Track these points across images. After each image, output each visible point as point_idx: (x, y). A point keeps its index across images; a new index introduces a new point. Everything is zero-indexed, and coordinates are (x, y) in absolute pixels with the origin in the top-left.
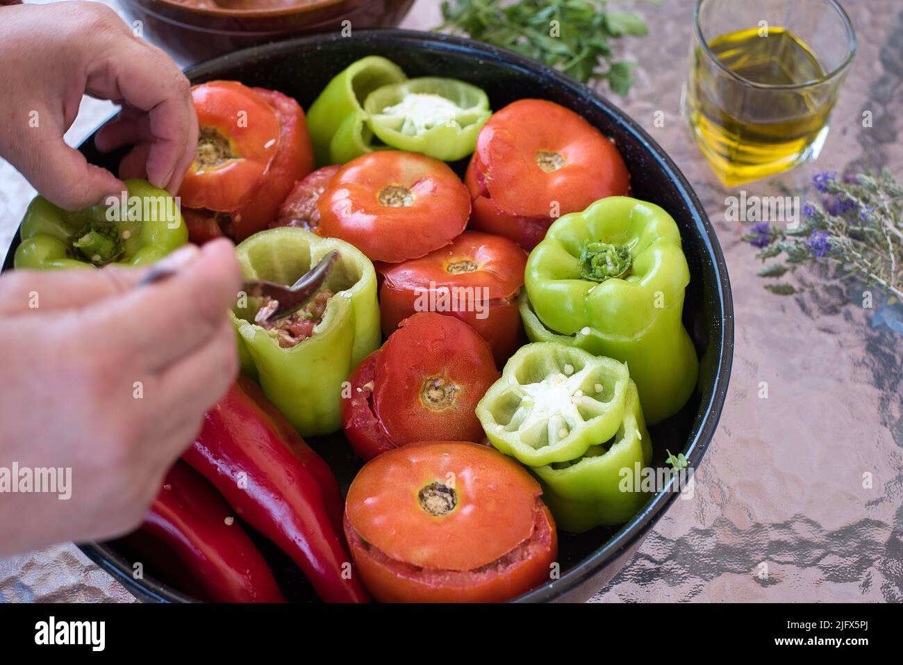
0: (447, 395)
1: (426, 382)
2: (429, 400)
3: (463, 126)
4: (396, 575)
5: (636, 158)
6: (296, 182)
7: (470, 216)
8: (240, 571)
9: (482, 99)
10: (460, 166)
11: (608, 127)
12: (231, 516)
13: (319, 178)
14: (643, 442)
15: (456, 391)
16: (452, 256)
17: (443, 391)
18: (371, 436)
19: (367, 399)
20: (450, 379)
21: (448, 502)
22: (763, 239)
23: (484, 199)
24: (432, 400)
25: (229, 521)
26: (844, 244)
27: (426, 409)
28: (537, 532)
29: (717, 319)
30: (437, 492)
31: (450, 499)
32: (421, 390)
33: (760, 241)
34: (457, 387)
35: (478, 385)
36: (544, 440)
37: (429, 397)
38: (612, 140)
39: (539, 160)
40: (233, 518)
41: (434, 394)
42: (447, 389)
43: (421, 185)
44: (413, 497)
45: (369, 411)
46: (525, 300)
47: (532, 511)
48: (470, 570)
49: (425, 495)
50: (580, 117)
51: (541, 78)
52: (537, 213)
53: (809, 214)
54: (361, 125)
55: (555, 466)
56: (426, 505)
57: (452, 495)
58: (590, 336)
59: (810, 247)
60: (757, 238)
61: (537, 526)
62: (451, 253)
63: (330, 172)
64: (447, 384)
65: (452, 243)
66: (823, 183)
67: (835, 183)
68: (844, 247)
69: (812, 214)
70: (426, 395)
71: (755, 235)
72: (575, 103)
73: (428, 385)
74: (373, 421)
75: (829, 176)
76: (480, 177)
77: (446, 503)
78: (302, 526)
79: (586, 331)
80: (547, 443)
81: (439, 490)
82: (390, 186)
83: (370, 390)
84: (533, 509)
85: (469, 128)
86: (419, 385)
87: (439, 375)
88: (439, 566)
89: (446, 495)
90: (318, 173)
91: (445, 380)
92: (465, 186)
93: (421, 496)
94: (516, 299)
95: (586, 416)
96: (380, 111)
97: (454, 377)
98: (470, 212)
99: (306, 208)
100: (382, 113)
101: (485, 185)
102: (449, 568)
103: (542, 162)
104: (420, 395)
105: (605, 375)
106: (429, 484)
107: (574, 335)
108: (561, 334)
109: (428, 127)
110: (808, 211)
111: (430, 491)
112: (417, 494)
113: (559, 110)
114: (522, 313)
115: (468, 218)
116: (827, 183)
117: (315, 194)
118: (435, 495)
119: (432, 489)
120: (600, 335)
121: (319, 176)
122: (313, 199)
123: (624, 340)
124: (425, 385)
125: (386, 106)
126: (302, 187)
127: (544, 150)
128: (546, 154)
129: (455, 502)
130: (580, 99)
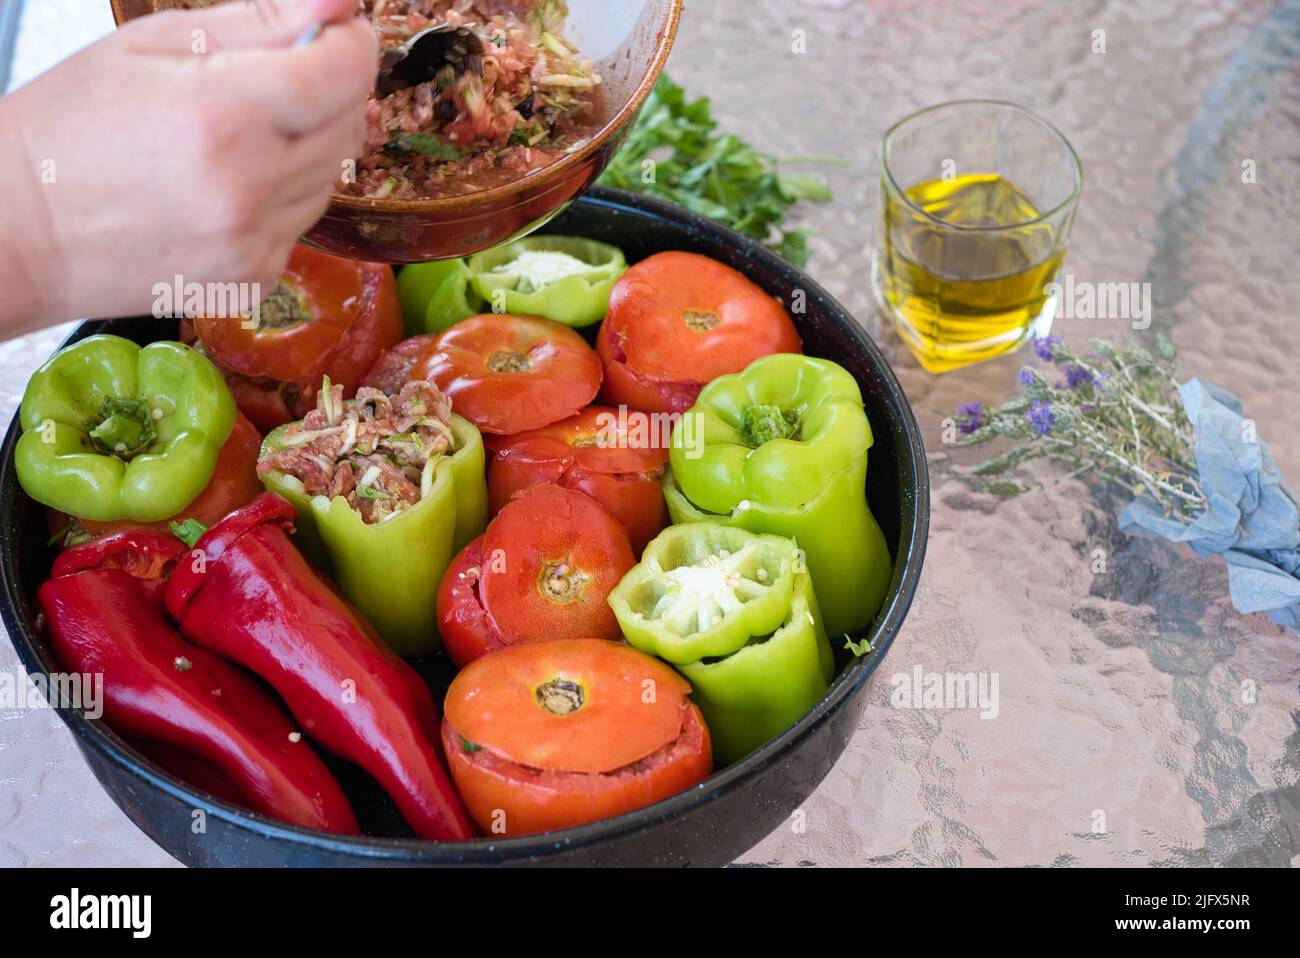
0: (572, 587)
1: (546, 569)
2: (550, 593)
3: (592, 284)
4: (507, 780)
5: (809, 319)
6: (383, 351)
7: (602, 384)
8: (309, 793)
9: (617, 258)
10: (589, 332)
11: (775, 283)
12: (297, 731)
13: (412, 346)
14: (816, 627)
15: (583, 580)
16: (579, 431)
17: (568, 581)
18: (478, 631)
19: (472, 587)
20: (577, 566)
21: (572, 700)
22: (974, 421)
23: (619, 365)
24: (554, 592)
25: (294, 737)
26: (1071, 413)
27: (547, 602)
28: (684, 734)
29: (908, 492)
30: (560, 691)
31: (575, 698)
32: (540, 577)
33: (969, 424)
34: (585, 576)
35: (611, 572)
36: (694, 627)
37: (550, 589)
38: (780, 300)
39: (687, 321)
40: (299, 734)
41: (556, 585)
42: (573, 580)
43: (540, 350)
44: (528, 692)
45: (473, 600)
46: (670, 480)
47: (678, 708)
48: (601, 773)
49: (545, 693)
50: (740, 274)
51: (690, 229)
52: (684, 378)
53: (1028, 381)
54: (464, 286)
55: (708, 660)
56: (546, 705)
57: (578, 692)
58: (750, 511)
59: (1031, 423)
60: (967, 421)
61: (685, 728)
62: (577, 428)
63: (425, 341)
64: (573, 572)
65: (578, 413)
66: (1047, 349)
67: (1061, 348)
68: (1071, 416)
69: (1031, 381)
70: (546, 585)
71: (964, 418)
72: (733, 257)
73: (548, 573)
74: (478, 614)
75: (1053, 339)
76: (614, 339)
77: (571, 704)
78: (387, 732)
79: (745, 505)
80: (697, 631)
81: (562, 688)
82: (501, 352)
83: (476, 576)
84: (680, 706)
85: (599, 285)
86: (538, 570)
87: (563, 560)
88: (562, 768)
89: (570, 694)
90: (412, 341)
91: (570, 567)
92: (594, 352)
93: (540, 694)
94: (659, 479)
95: (744, 599)
96: (489, 268)
97: (580, 563)
98: (601, 380)
99: (395, 380)
100: (491, 271)
101: (619, 348)
102: (575, 770)
103: (691, 324)
104: (538, 583)
105: (768, 557)
106: (550, 681)
107: (730, 514)
108: (714, 514)
109: (547, 284)
110: (1026, 377)
111: (551, 689)
112: (534, 690)
113: (712, 267)
114: (666, 494)
115: (599, 387)
116: (1051, 348)
117: (406, 363)
118: (557, 694)
119: (553, 686)
120: (762, 509)
121: (412, 345)
122: (405, 370)
123: (793, 512)
124: (544, 572)
125: (497, 265)
126: (389, 357)
127: (694, 310)
128: (697, 315)
129: (582, 700)
130: (738, 251)
